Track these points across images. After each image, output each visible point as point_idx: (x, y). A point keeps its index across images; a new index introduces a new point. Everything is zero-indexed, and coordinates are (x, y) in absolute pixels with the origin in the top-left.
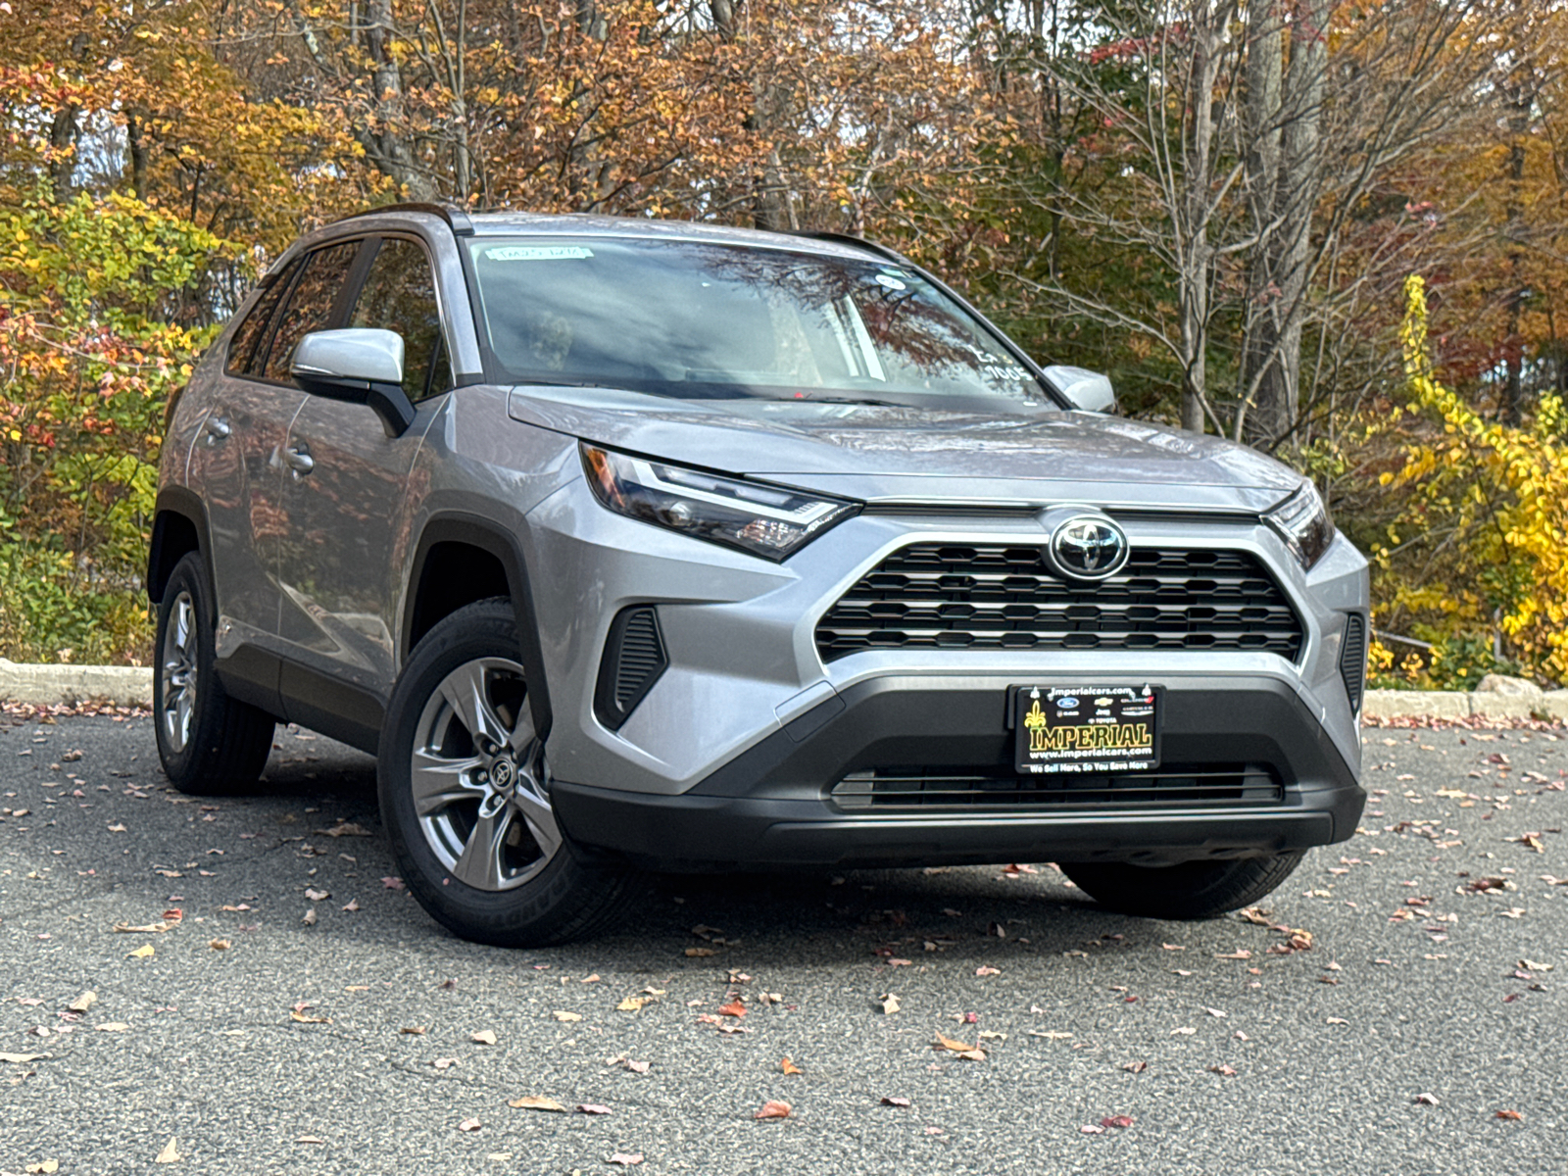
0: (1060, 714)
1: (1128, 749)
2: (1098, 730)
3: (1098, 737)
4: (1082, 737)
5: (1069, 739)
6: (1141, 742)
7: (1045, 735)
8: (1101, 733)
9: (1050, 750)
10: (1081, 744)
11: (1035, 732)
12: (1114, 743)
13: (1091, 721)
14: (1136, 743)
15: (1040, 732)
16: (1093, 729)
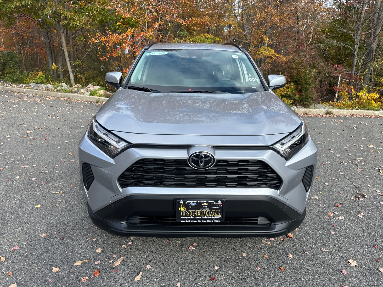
0: (190, 207)
1: (214, 216)
2: (203, 212)
3: (203, 213)
4: (198, 213)
5: (193, 213)
6: (218, 215)
7: (186, 212)
8: (204, 212)
9: (188, 216)
10: (198, 215)
11: (182, 212)
12: (209, 215)
13: (201, 209)
14: (216, 215)
15: (184, 211)
16: (202, 211)
